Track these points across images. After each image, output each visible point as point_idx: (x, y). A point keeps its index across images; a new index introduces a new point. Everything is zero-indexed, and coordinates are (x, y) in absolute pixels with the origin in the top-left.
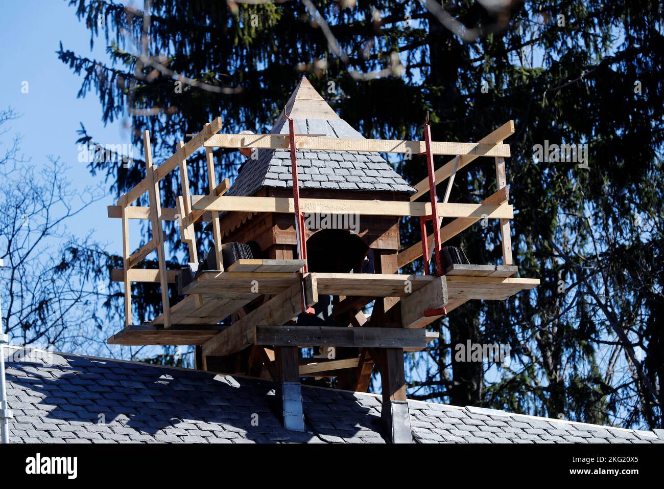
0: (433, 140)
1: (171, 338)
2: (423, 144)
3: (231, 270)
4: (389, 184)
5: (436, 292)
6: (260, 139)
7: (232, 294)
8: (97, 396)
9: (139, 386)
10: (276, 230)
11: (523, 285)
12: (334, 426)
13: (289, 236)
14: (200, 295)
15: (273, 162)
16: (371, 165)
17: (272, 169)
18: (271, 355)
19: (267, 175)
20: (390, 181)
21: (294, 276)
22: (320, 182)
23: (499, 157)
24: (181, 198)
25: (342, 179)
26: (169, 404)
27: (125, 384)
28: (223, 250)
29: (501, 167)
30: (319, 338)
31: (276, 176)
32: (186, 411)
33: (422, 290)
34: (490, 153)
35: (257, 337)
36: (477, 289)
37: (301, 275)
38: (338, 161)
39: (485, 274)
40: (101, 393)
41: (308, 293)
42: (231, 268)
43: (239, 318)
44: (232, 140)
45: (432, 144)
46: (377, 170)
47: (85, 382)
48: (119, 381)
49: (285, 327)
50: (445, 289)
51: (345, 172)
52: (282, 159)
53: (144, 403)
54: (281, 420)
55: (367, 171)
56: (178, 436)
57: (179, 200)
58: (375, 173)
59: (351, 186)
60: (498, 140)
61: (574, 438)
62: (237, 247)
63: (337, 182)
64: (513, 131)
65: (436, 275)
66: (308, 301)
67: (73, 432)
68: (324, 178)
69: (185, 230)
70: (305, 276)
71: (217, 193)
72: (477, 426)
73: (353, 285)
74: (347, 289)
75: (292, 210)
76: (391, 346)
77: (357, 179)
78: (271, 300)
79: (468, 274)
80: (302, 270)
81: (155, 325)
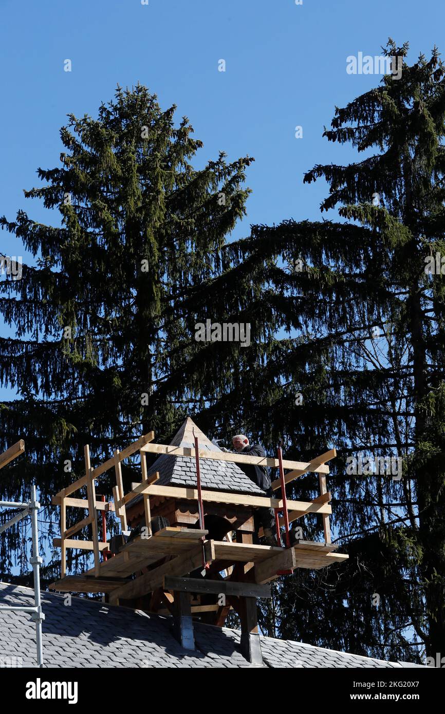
0: (284, 458)
1: (92, 586)
2: (277, 461)
3: (158, 535)
4: (249, 488)
5: (287, 559)
6: (176, 449)
7: (151, 553)
8: (61, 618)
9: (86, 613)
10: (178, 512)
11: (337, 558)
12: (212, 648)
13: (186, 518)
14: (129, 553)
15: (175, 468)
16: (236, 475)
17: (176, 472)
18: (171, 599)
19: (173, 476)
20: (249, 486)
21: (197, 542)
22: (206, 483)
23: (322, 473)
24: (117, 487)
25: (219, 482)
26: (107, 626)
27: (77, 611)
28: (151, 521)
29: (323, 479)
30: (205, 587)
31: (178, 477)
32: (119, 632)
33: (274, 558)
34: (317, 470)
35: (165, 584)
36: (308, 560)
37: (202, 541)
38: (216, 471)
39: (317, 549)
40: (62, 617)
41: (207, 554)
42: (158, 534)
43: (142, 574)
44: (158, 448)
45: (284, 462)
46: (240, 478)
47: (52, 609)
48: (72, 610)
49: (184, 578)
50: (294, 557)
51: (221, 478)
52: (181, 466)
53: (91, 625)
54: (180, 642)
55: (234, 478)
56: (117, 648)
57: (115, 489)
58: (239, 480)
59: (225, 487)
60: (322, 462)
61: (356, 665)
62: (161, 519)
63: (217, 484)
64: (336, 455)
65: (288, 548)
66: (207, 558)
67: (49, 642)
68: (208, 481)
69: (119, 509)
70: (205, 542)
71: (149, 483)
72: (297, 653)
73: (231, 551)
74: (226, 554)
75: (196, 497)
76: (249, 596)
77: (229, 483)
78: (171, 561)
79: (306, 548)
80: (203, 538)
81: (85, 576)
